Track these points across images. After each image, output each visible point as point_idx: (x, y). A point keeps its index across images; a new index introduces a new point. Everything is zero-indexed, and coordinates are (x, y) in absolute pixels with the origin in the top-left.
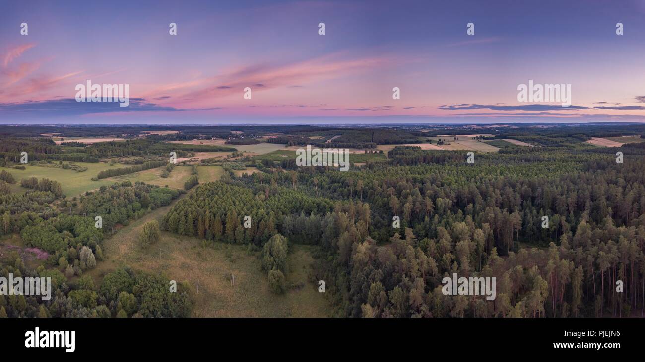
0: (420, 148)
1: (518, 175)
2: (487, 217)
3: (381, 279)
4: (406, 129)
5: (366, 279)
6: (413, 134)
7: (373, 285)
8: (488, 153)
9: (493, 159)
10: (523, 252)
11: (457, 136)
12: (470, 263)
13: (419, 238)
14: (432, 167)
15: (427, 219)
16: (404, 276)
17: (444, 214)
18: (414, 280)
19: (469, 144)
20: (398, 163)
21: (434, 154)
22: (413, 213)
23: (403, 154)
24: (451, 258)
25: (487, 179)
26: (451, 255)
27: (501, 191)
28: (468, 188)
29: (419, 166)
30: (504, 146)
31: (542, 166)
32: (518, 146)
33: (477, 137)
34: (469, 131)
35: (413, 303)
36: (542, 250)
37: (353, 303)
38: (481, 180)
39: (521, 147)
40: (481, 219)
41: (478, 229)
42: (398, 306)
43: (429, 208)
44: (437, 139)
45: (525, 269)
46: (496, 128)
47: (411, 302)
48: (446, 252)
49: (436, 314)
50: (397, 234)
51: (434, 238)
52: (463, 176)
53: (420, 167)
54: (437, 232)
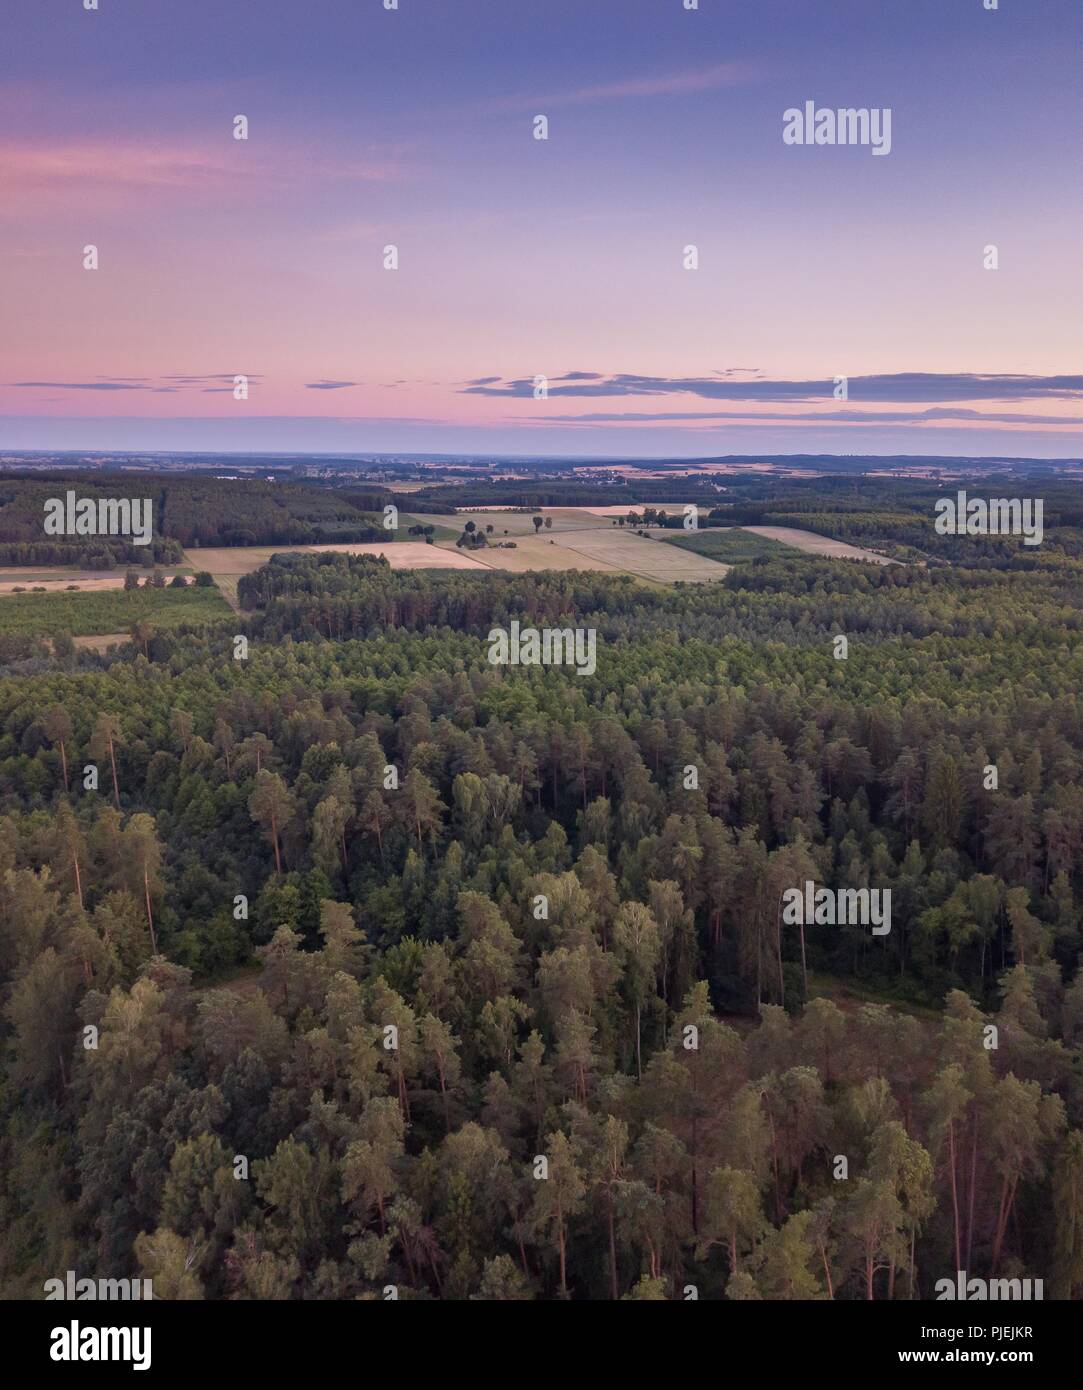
0: (383, 561)
1: (810, 688)
2: (672, 856)
3: (218, 1118)
4: (321, 481)
5: (150, 1133)
6: (351, 501)
7: (184, 1151)
8: (678, 585)
9: (697, 614)
10: (825, 1014)
11: (546, 511)
12: (596, 1037)
13: (381, 940)
14: (438, 643)
15: (414, 860)
16: (318, 1095)
17: (489, 842)
18: (360, 1110)
19: (599, 546)
20: (286, 628)
21: (443, 589)
22: (353, 837)
23: (308, 588)
24: (517, 1018)
25: (673, 700)
26: (515, 1003)
27: (736, 751)
28: (592, 732)
29: (381, 639)
30: (750, 558)
31: (923, 654)
32: (813, 558)
33: (633, 519)
34: (596, 490)
35: (357, 1197)
36: (911, 1019)
37: (97, 1239)
38: (647, 702)
39: (826, 564)
40: (645, 864)
41: (632, 904)
42: (295, 1214)
43: (423, 815)
44: (456, 523)
45: (830, 1084)
46: (719, 479)
47: (347, 1194)
48: (494, 991)
49: (451, 1234)
50: (285, 932)
51: (447, 938)
52: (570, 684)
53: (381, 647)
54: (459, 913)
